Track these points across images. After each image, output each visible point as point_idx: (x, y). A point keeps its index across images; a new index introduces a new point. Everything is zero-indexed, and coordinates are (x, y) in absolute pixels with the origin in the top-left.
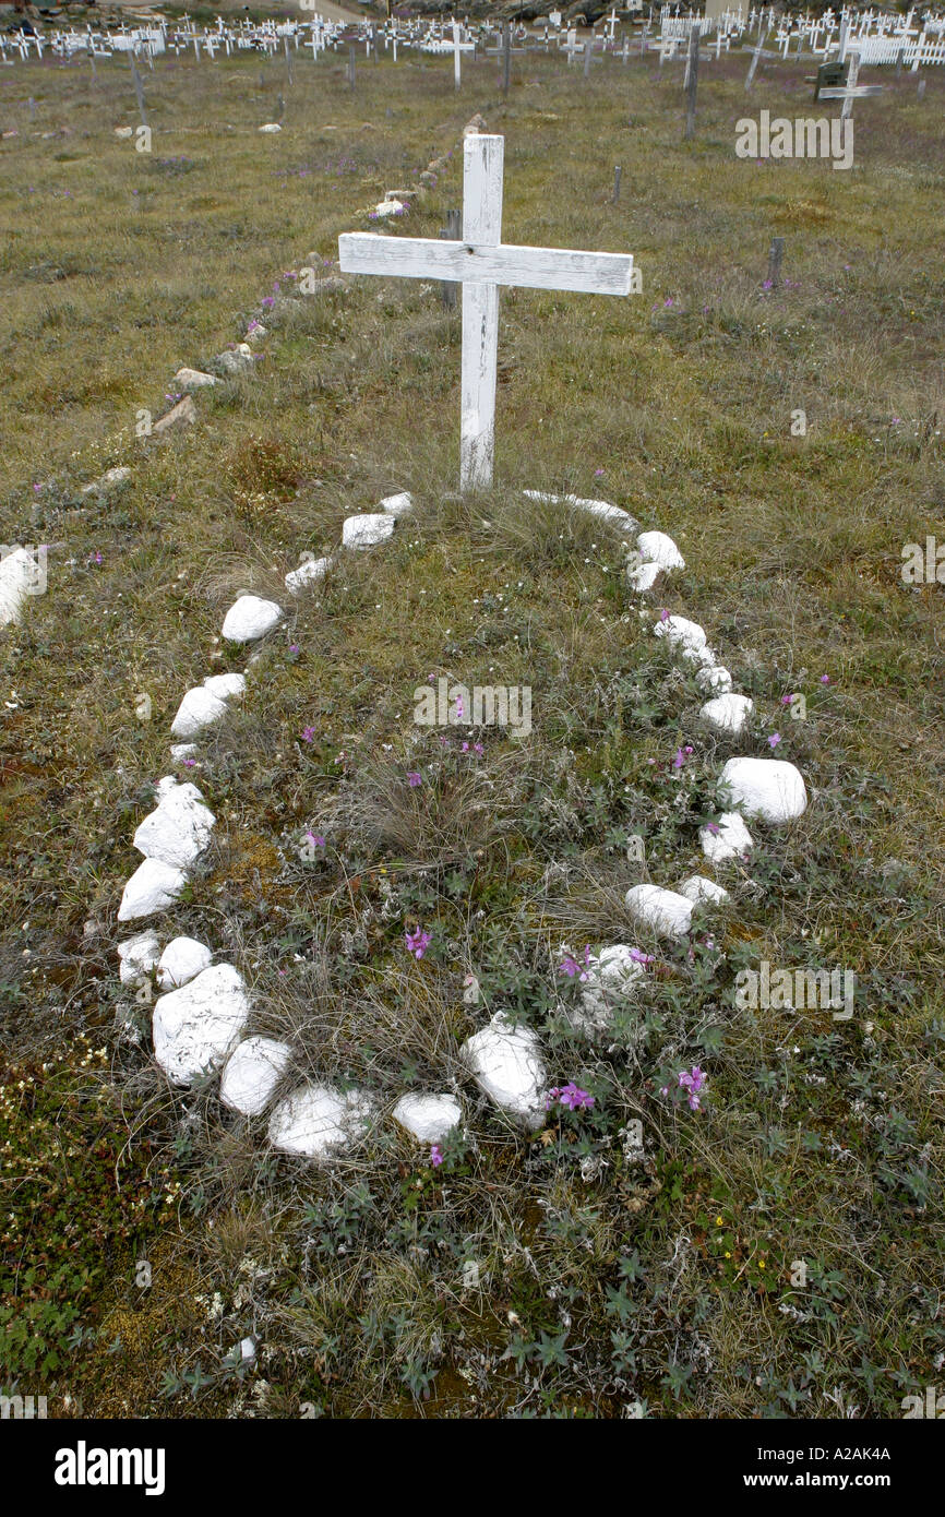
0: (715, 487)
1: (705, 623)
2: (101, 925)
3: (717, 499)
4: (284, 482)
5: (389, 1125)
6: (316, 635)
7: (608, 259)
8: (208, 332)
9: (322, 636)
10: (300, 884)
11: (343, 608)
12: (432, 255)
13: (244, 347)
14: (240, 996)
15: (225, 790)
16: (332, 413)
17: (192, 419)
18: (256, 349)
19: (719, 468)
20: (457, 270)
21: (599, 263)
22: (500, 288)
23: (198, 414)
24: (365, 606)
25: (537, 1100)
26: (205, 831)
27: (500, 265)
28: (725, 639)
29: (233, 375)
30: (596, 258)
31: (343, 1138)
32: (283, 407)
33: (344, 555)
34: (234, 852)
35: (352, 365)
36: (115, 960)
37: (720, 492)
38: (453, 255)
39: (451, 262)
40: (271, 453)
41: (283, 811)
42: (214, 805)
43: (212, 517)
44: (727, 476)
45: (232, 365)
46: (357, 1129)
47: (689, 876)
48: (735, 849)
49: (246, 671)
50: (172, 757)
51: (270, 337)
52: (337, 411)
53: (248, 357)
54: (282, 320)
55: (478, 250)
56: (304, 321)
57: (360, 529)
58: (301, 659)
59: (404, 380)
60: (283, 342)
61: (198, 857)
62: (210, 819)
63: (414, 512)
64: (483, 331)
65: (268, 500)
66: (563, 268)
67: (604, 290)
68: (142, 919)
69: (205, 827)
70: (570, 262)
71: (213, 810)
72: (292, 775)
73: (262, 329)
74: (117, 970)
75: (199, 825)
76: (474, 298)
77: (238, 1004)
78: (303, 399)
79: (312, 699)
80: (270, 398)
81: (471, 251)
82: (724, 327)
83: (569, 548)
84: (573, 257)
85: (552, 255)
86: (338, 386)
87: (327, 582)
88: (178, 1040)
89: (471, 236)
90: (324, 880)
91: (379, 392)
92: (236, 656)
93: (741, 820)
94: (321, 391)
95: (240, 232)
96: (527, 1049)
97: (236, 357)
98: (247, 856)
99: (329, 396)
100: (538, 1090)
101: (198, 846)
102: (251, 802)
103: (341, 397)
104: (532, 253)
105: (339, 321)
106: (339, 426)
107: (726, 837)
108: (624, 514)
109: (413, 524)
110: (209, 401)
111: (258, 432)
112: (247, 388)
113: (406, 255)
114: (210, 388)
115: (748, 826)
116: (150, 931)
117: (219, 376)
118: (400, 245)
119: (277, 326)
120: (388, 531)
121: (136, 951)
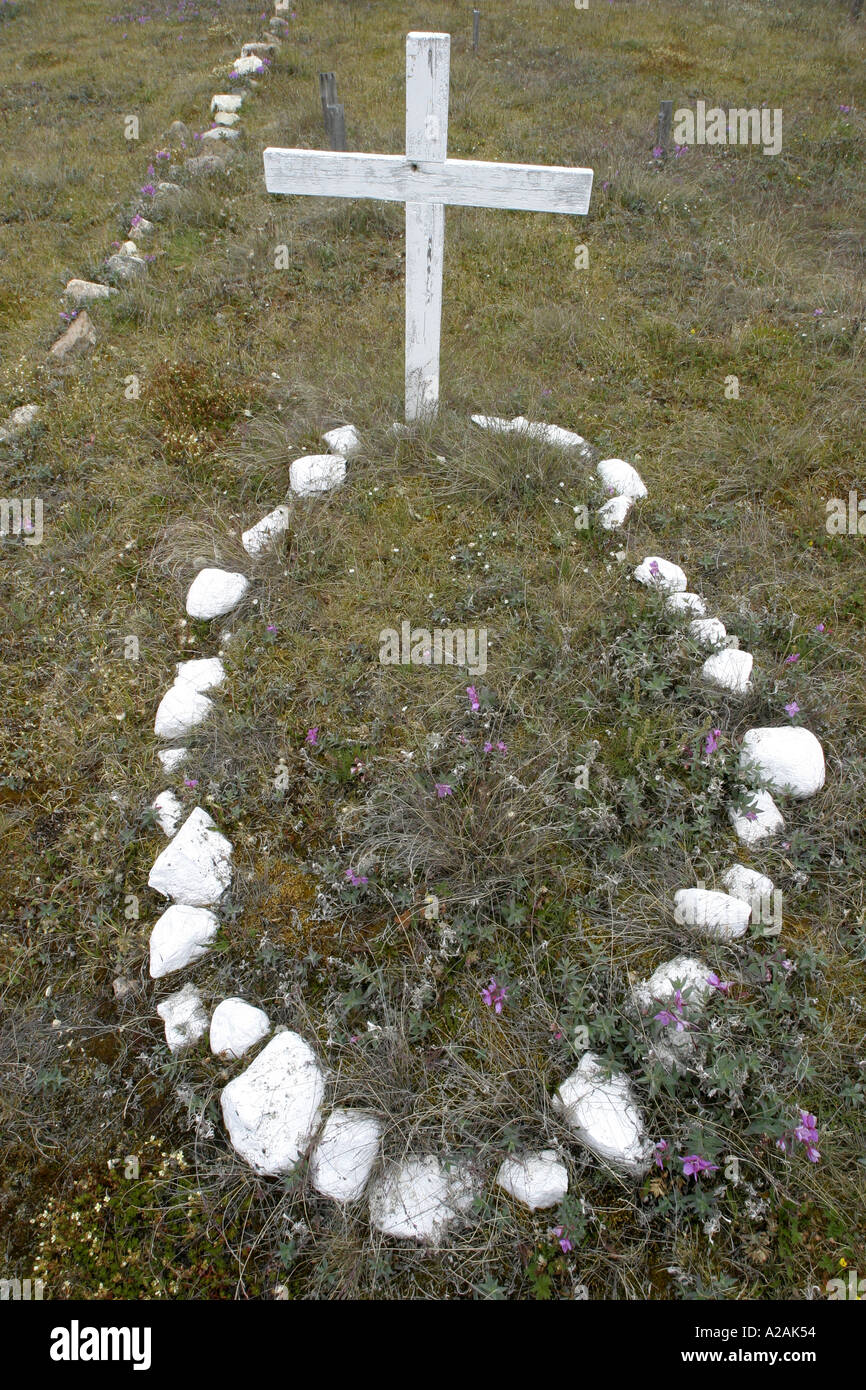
0: (655, 396)
1: (681, 561)
2: (132, 983)
3: (660, 412)
4: (214, 415)
5: (498, 1198)
6: (289, 607)
7: (567, 175)
8: (86, 229)
9: (296, 607)
10: (342, 918)
11: (313, 573)
12: (371, 172)
13: (130, 246)
14: (314, 1071)
15: (236, 811)
16: (242, 323)
17: (93, 339)
18: (145, 247)
19: (656, 373)
20: (400, 190)
21: (558, 179)
22: (447, 208)
23: (97, 334)
24: (334, 569)
25: (641, 1150)
26: (225, 863)
27: (448, 183)
28: (704, 579)
29: (127, 282)
30: (554, 174)
31: (451, 1215)
32: (188, 318)
33: (299, 505)
34: (261, 886)
35: (252, 262)
36: (158, 1025)
37: (663, 402)
38: (395, 172)
39: (392, 180)
40: (191, 379)
41: (302, 830)
42: (228, 829)
43: (142, 462)
44: (666, 382)
45: (124, 270)
46: (465, 1202)
47: (730, 865)
48: (768, 829)
49: (221, 653)
50: (163, 765)
51: (155, 232)
52: (247, 319)
53: (139, 259)
54: (166, 212)
55: (423, 166)
56: (189, 212)
57: (310, 473)
58: (281, 637)
59: (312, 281)
60: (170, 237)
61: (222, 895)
62: (226, 847)
63: (364, 451)
64: (429, 255)
65: (201, 440)
66: (517, 185)
67: (562, 208)
68: (177, 973)
69: (223, 859)
70: (525, 179)
71: (229, 838)
72: (301, 783)
73: (146, 223)
74: (163, 1037)
75: (218, 858)
76: (419, 220)
77: (312, 1079)
78: (207, 308)
79: (301, 684)
80: (173, 308)
81: (415, 167)
82: (626, 204)
83: (535, 486)
84: (530, 173)
85: (506, 171)
86: (242, 291)
87: (287, 540)
88: (259, 1132)
89: (414, 152)
90: (365, 909)
91: (289, 296)
92: (205, 637)
93: (770, 799)
94: (227, 298)
95: (90, 96)
96: (623, 1097)
97: (125, 260)
98: (277, 888)
99: (234, 302)
100: (642, 1141)
101: (223, 883)
102: (265, 821)
103: (248, 303)
104: (483, 170)
105: (227, 211)
106: (252, 338)
107: (759, 819)
108: (579, 440)
109: (366, 466)
110: (107, 316)
111: (168, 352)
112: (147, 299)
113: (341, 173)
114: (107, 301)
115: (778, 805)
116: (189, 986)
117: (112, 285)
118: (334, 161)
119: (160, 218)
120: (340, 474)
121: (179, 1014)
